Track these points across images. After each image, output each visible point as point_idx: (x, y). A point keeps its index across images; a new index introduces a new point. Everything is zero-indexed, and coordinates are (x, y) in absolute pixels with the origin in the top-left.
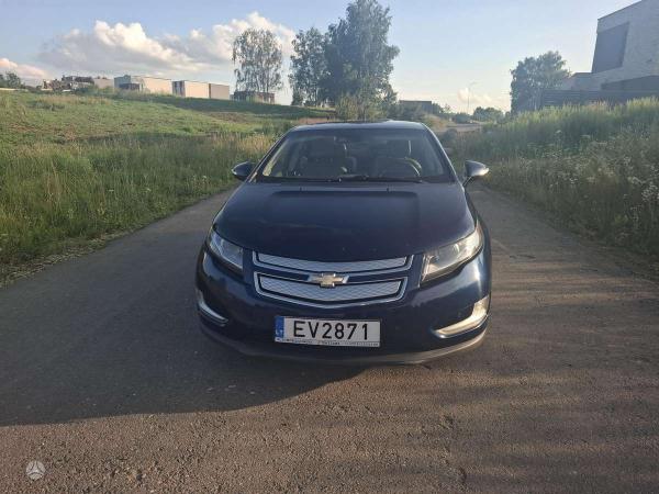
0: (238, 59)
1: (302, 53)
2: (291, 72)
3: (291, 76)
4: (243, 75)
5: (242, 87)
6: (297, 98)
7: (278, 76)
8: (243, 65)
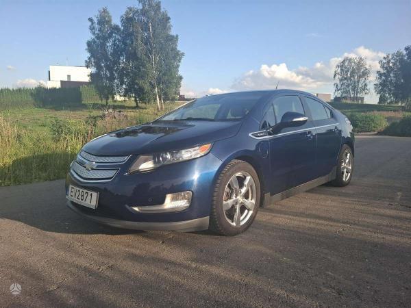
0: (337, 76)
1: (386, 68)
2: (377, 82)
3: (376, 85)
4: (339, 86)
5: (338, 94)
6: (382, 99)
7: (366, 85)
8: (341, 80)
